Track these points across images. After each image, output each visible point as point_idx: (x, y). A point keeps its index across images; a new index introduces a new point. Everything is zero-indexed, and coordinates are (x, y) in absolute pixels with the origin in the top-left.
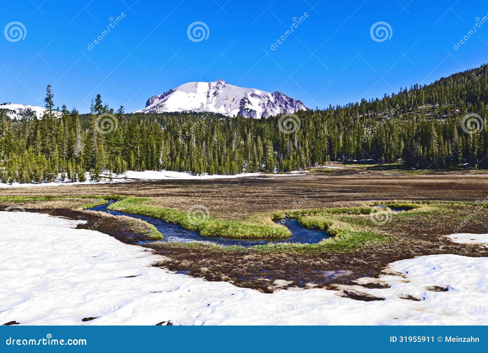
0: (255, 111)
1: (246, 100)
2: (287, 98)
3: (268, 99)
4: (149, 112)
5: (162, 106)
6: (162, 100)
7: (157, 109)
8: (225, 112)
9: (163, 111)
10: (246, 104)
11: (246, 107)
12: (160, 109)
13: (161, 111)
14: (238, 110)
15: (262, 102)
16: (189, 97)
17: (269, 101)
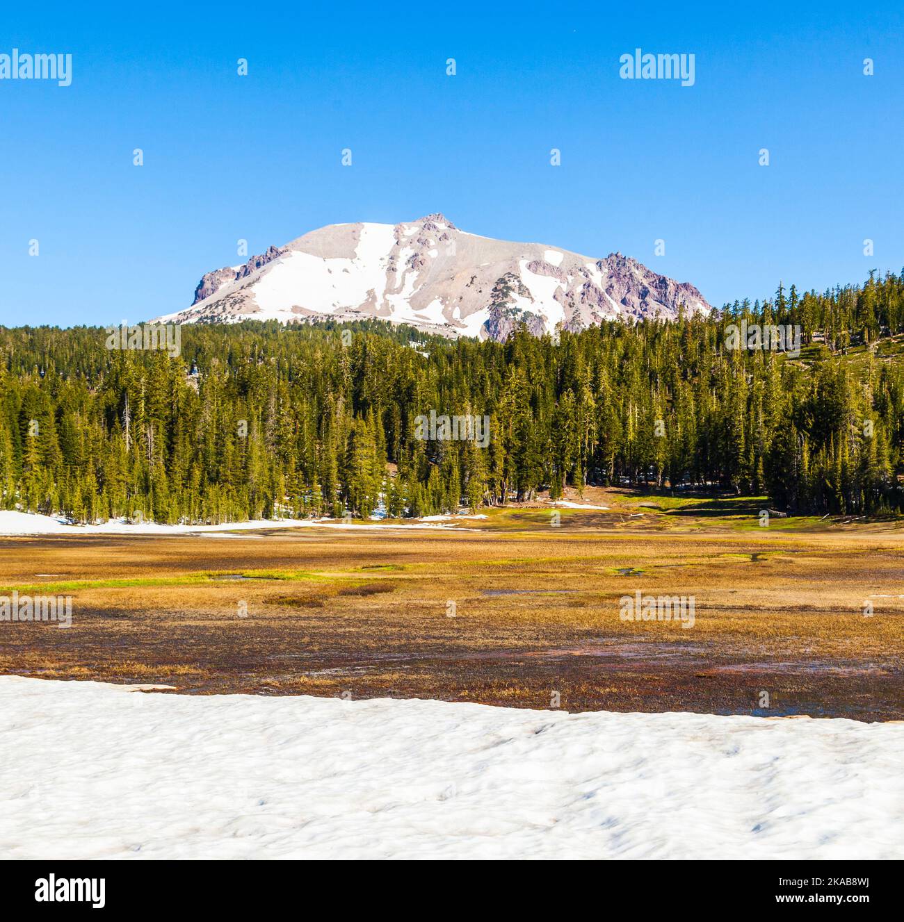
0: (540, 318)
1: (512, 283)
2: (648, 275)
3: (584, 280)
4: (201, 319)
5: (242, 301)
6: (244, 281)
7: (224, 309)
8: (443, 321)
9: (244, 318)
10: (512, 293)
11: (510, 306)
12: (235, 311)
13: (237, 317)
14: (485, 315)
15: (565, 288)
16: (330, 272)
17: (587, 285)
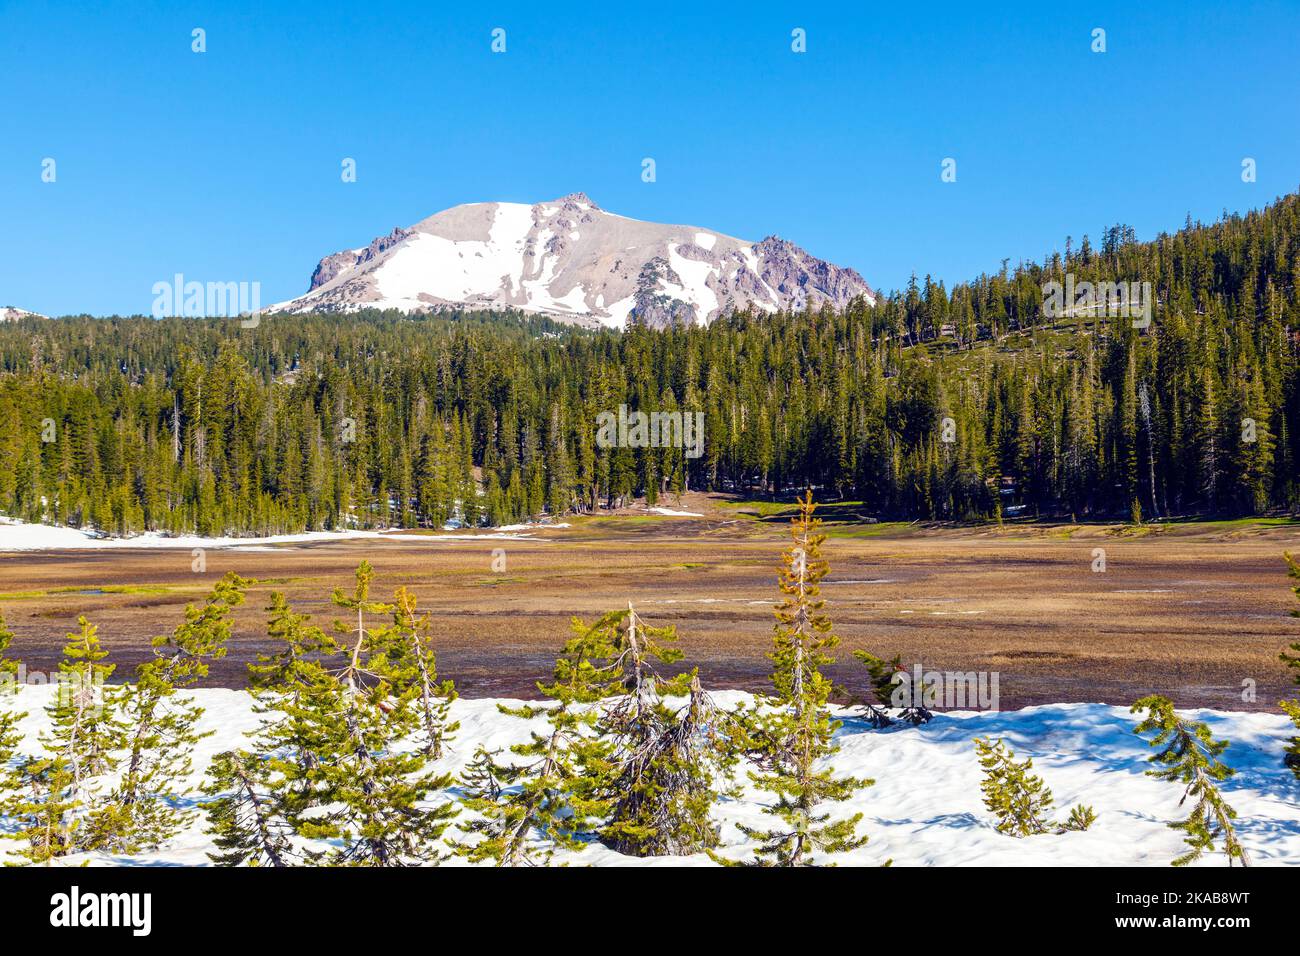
0: (690, 306)
1: (661, 268)
2: (806, 260)
3: (739, 265)
4: (316, 308)
5: (363, 288)
6: (366, 265)
7: (343, 297)
8: (585, 309)
9: (364, 306)
10: (660, 280)
11: (658, 293)
12: (355, 298)
13: (357, 306)
14: (630, 303)
15: (717, 273)
16: (461, 256)
17: (743, 271)
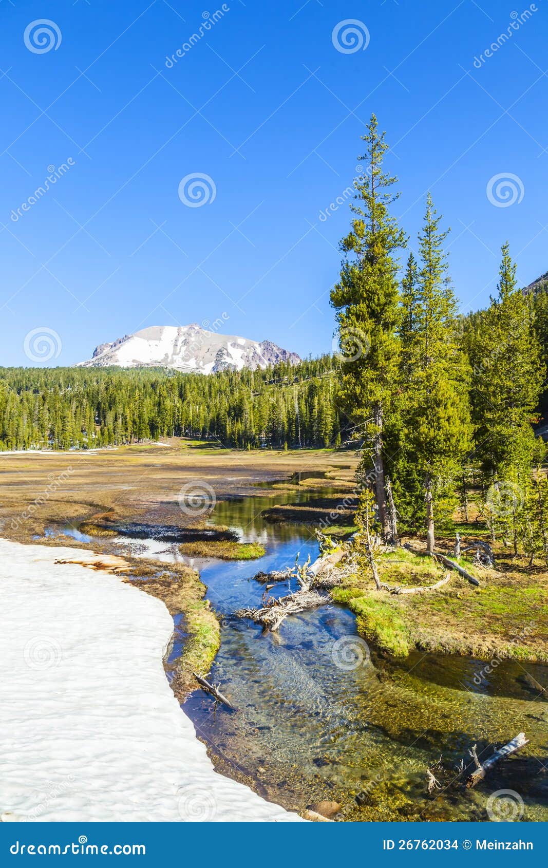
0: (235, 366)
1: (225, 352)
2: (279, 349)
3: (253, 351)
4: (93, 365)
5: (112, 357)
6: (114, 348)
7: (104, 361)
8: (195, 366)
9: (112, 364)
10: (224, 356)
11: (223, 361)
12: (108, 361)
13: (109, 364)
14: (213, 364)
15: (246, 354)
16: (150, 346)
17: (255, 353)
